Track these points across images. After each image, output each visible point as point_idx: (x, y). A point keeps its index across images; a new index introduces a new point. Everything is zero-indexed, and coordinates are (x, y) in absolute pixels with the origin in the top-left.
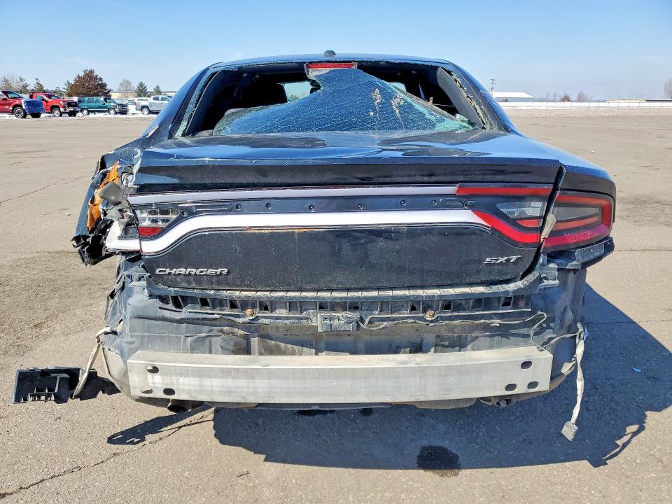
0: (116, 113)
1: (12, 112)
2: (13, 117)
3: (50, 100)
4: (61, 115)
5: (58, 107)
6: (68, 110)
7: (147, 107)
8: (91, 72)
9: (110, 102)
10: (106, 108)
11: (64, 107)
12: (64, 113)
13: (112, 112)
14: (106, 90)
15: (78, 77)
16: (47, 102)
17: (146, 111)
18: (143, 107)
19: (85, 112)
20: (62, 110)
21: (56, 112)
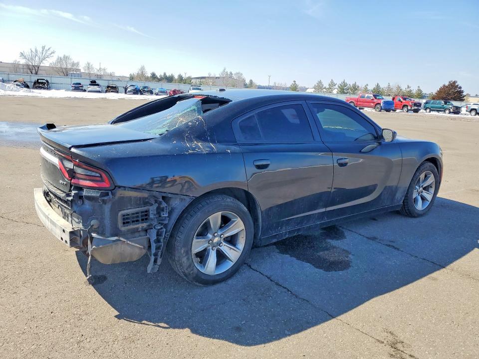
0: (450, 113)
1: (374, 107)
2: (374, 111)
3: (404, 101)
4: (407, 112)
5: (407, 106)
6: (413, 108)
7: (475, 110)
8: (455, 82)
9: (448, 105)
10: (443, 108)
11: (411, 106)
12: (410, 110)
13: (447, 111)
14: (462, 95)
15: (444, 86)
16: (401, 102)
17: (473, 113)
18: (472, 110)
19: (428, 110)
20: (409, 108)
21: (405, 109)
